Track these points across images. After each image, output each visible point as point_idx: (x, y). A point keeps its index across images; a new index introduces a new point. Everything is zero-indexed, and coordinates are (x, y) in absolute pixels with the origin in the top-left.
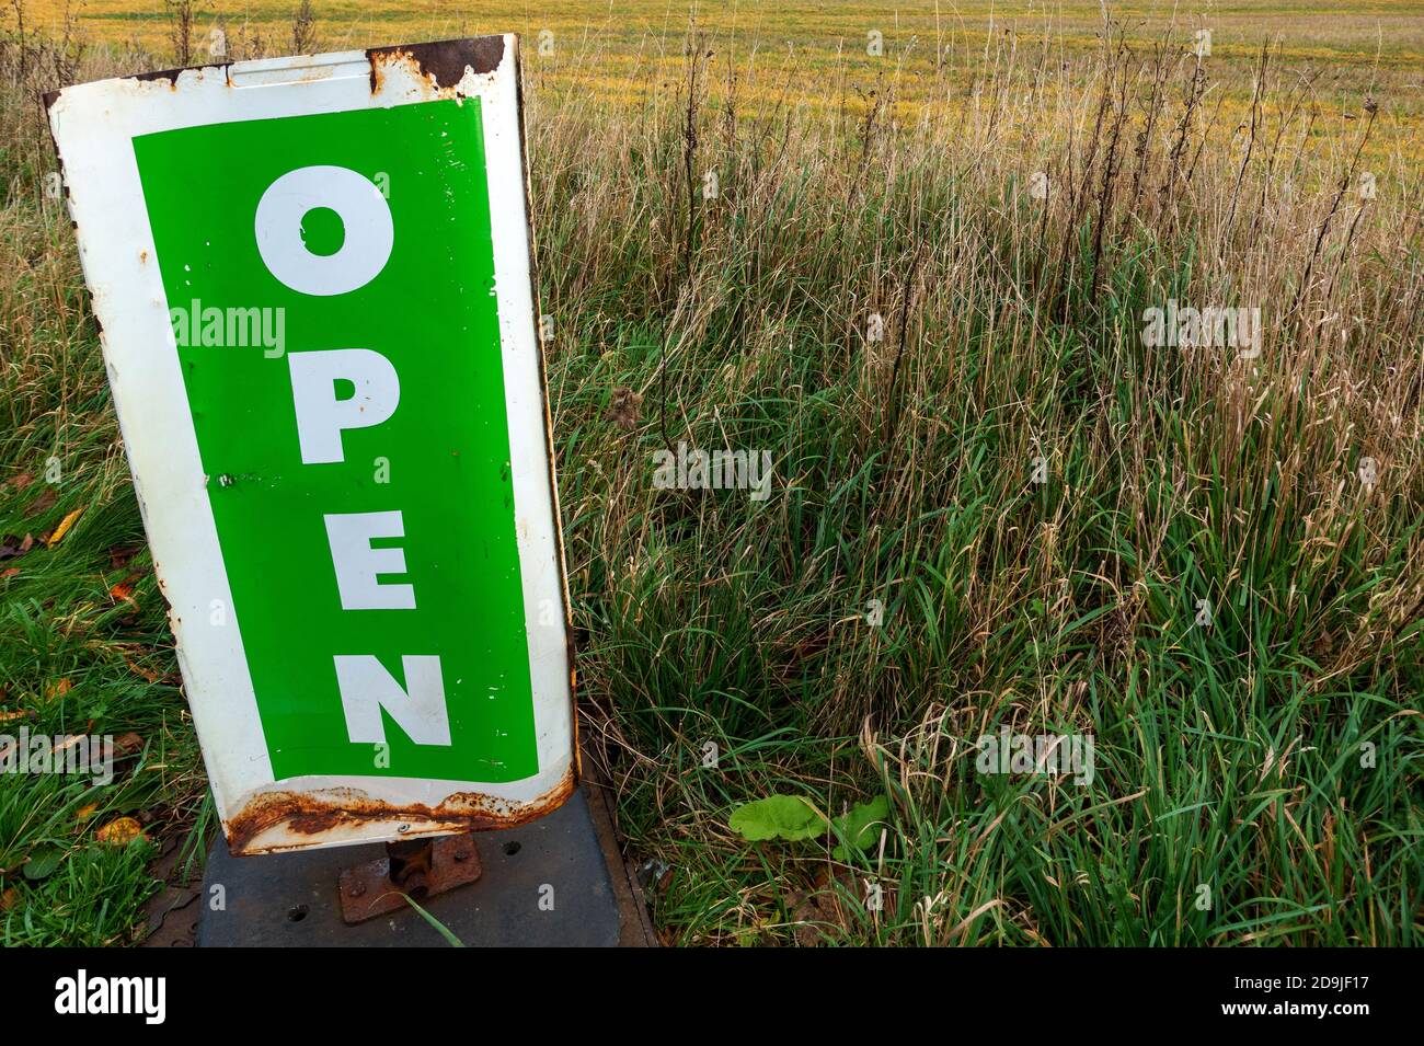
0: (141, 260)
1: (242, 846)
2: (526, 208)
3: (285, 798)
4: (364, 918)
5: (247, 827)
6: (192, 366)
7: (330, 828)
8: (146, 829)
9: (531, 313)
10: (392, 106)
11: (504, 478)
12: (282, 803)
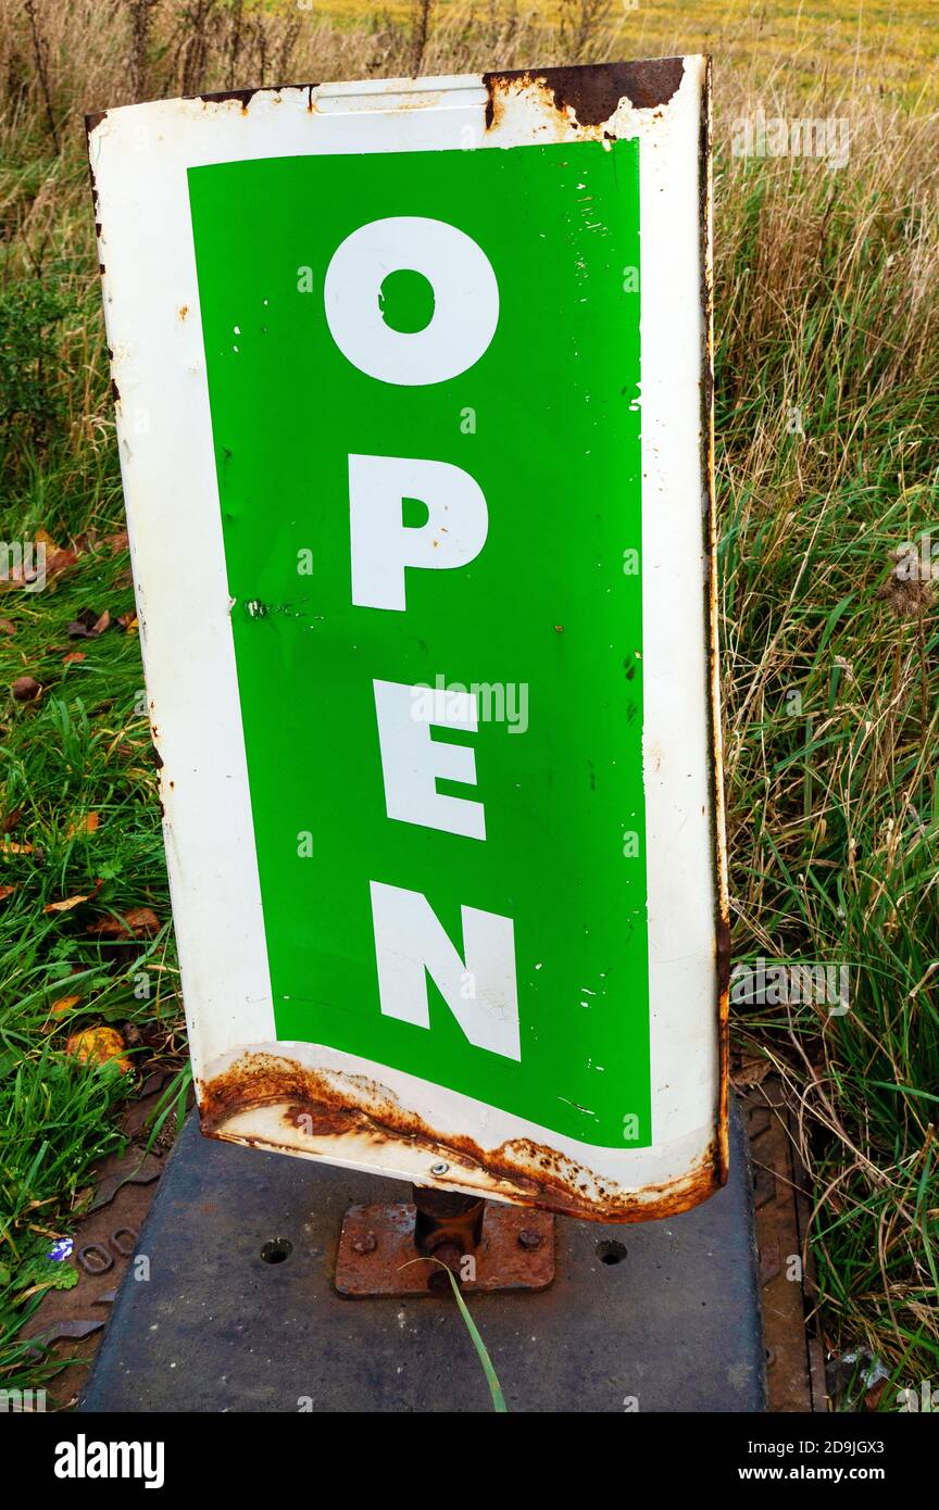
0: (181, 317)
1: (217, 1123)
2: (702, 292)
3: (288, 1068)
4: (363, 1292)
5: (229, 1097)
6: (229, 454)
7: (339, 1134)
8: (131, 1051)
9: (698, 440)
10: (513, 146)
11: (630, 676)
12: (284, 1076)
